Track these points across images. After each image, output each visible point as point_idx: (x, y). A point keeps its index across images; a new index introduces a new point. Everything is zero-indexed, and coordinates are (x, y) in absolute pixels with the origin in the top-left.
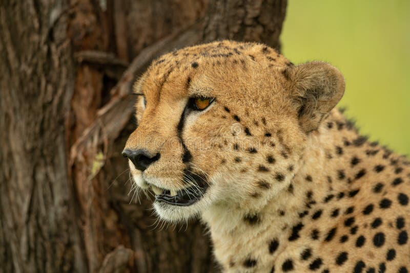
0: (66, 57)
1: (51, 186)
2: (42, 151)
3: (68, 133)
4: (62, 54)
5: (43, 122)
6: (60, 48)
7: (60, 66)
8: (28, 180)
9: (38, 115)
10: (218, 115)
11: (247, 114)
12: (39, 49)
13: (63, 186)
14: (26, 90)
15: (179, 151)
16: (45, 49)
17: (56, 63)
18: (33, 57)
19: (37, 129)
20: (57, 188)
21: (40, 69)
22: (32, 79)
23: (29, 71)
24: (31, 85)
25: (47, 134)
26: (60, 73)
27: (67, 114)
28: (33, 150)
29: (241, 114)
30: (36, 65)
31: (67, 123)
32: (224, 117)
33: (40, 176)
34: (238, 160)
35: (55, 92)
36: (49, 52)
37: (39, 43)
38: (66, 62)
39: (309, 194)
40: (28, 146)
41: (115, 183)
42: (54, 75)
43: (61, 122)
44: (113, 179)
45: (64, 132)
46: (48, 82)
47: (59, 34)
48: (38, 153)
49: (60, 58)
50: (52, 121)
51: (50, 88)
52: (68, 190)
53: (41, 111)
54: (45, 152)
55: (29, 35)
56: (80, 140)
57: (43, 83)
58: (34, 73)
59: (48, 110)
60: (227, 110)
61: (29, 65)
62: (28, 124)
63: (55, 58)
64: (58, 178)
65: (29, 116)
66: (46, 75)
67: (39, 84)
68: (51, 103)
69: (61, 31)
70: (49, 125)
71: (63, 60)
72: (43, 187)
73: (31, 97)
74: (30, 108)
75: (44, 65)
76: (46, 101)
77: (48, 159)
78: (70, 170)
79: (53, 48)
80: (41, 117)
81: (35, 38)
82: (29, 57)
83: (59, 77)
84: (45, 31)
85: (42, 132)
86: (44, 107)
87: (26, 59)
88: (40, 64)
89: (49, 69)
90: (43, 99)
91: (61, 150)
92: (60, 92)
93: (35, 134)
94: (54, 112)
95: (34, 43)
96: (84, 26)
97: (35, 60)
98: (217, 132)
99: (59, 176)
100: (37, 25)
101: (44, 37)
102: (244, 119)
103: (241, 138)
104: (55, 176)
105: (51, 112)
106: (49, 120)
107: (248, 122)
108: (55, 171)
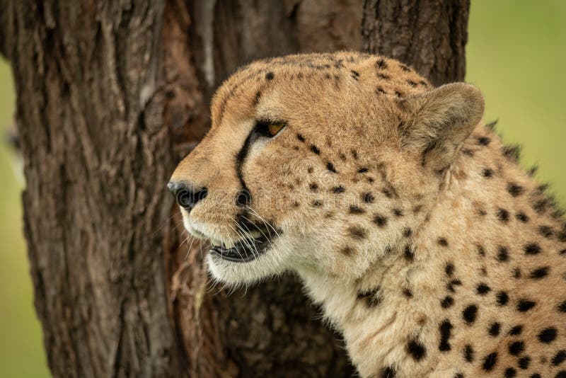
0: (163, 151)
1: (146, 329)
2: (132, 281)
3: (167, 256)
4: (157, 147)
5: (132, 242)
6: (154, 139)
7: (155, 163)
8: (115, 322)
9: (126, 233)
10: (289, 145)
11: (329, 144)
12: (126, 140)
13: (162, 329)
14: (108, 197)
15: (234, 189)
16: (134, 140)
17: (150, 160)
18: (118, 152)
19: (125, 252)
20: (154, 332)
21: (127, 169)
22: (117, 183)
23: (113, 172)
24: (116, 191)
25: (139, 258)
26: (155, 173)
27: (166, 230)
28: (120, 280)
29: (320, 144)
30: (122, 163)
31: (165, 242)
32: (297, 148)
33: (131, 316)
34: (317, 204)
35: (148, 201)
36: (140, 145)
37: (126, 133)
38: (162, 158)
39: (449, 269)
40: (114, 275)
41: (234, 324)
42: (146, 176)
43: (158, 241)
44: (230, 318)
45: (162, 254)
46: (138, 186)
47: (153, 120)
48: (127, 283)
49: (154, 154)
50: (145, 239)
51: (141, 194)
52: (169, 335)
53: (130, 226)
54: (137, 283)
55: (111, 122)
56: (183, 265)
57: (132, 187)
58: (120, 174)
59: (140, 224)
60: (301, 138)
61: (113, 164)
62: (113, 245)
63: (148, 152)
64: (156, 318)
65: (113, 232)
66: (136, 177)
67: (127, 189)
68: (143, 214)
69: (156, 115)
70: (141, 245)
71: (158, 155)
72: (136, 330)
73: (116, 207)
74: (115, 223)
75: (132, 163)
76: (136, 212)
77: (141, 292)
78: (171, 306)
79: (145, 139)
80: (130, 234)
81: (120, 125)
82: (113, 152)
83: (154, 180)
84: (134, 116)
85: (132, 254)
86: (134, 221)
87: (108, 155)
88: (128, 161)
89: (140, 168)
90: (133, 209)
91: (158, 279)
92: (155, 199)
93: (122, 258)
94: (148, 228)
95: (119, 133)
96: (187, 107)
97: (120, 157)
98: (287, 167)
99: (156, 315)
100: (122, 109)
101: (132, 125)
102: (326, 151)
103: (321, 175)
104: (151, 315)
105: (144, 227)
106: (141, 238)
107: (330, 155)
108: (150, 308)
